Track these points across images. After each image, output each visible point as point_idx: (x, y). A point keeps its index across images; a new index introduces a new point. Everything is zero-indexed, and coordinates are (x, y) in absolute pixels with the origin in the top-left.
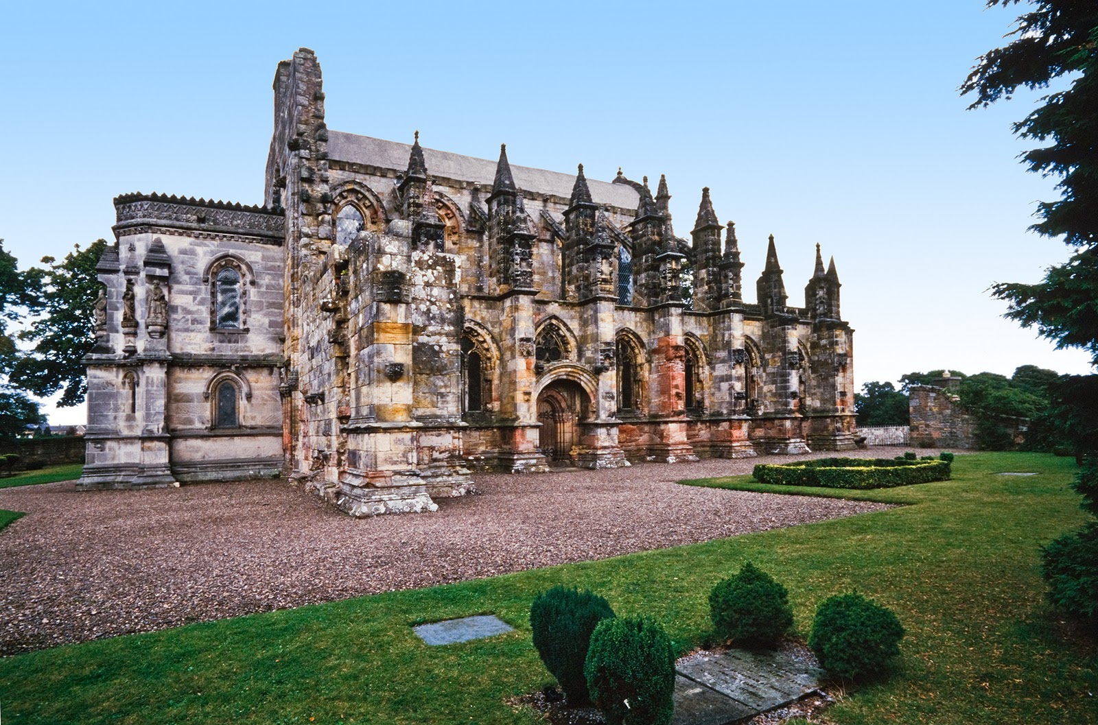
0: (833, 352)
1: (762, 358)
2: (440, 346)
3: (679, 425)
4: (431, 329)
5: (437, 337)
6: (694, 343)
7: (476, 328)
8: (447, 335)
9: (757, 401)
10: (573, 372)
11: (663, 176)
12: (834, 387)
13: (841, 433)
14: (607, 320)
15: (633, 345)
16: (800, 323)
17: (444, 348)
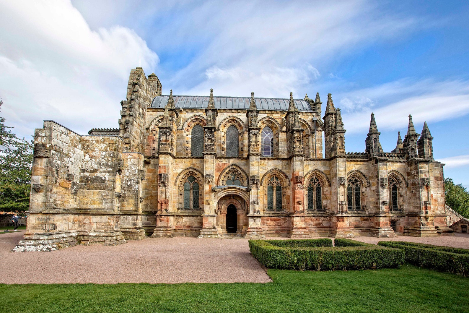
0: (419, 178)
1: (368, 182)
2: (105, 178)
3: (300, 218)
4: (101, 170)
5: (104, 173)
6: (320, 176)
7: (194, 171)
8: (109, 172)
9: (366, 206)
10: (235, 191)
11: (318, 93)
12: (419, 198)
13: (426, 227)
14: (255, 165)
15: (281, 177)
16: (389, 162)
17: (107, 179)
